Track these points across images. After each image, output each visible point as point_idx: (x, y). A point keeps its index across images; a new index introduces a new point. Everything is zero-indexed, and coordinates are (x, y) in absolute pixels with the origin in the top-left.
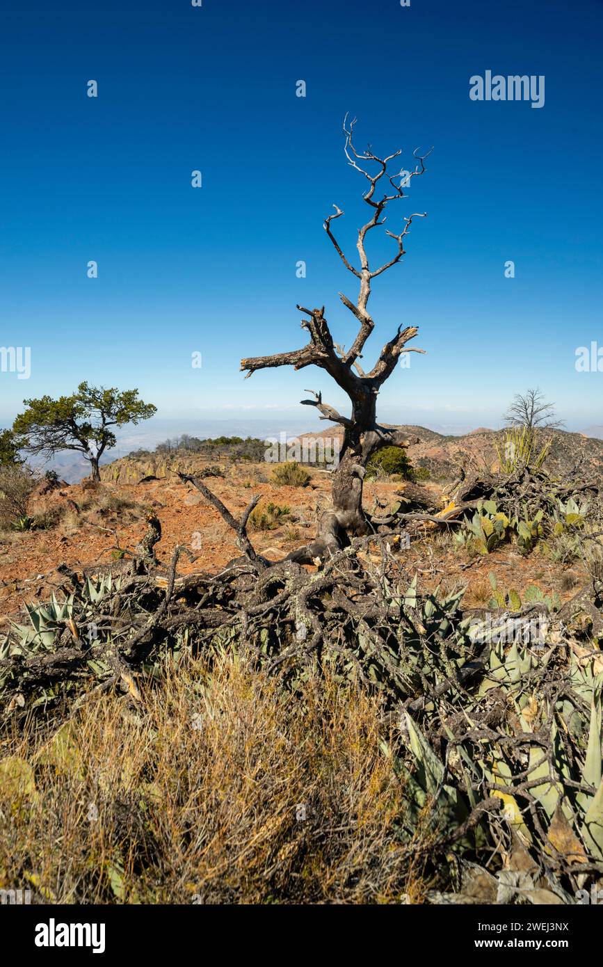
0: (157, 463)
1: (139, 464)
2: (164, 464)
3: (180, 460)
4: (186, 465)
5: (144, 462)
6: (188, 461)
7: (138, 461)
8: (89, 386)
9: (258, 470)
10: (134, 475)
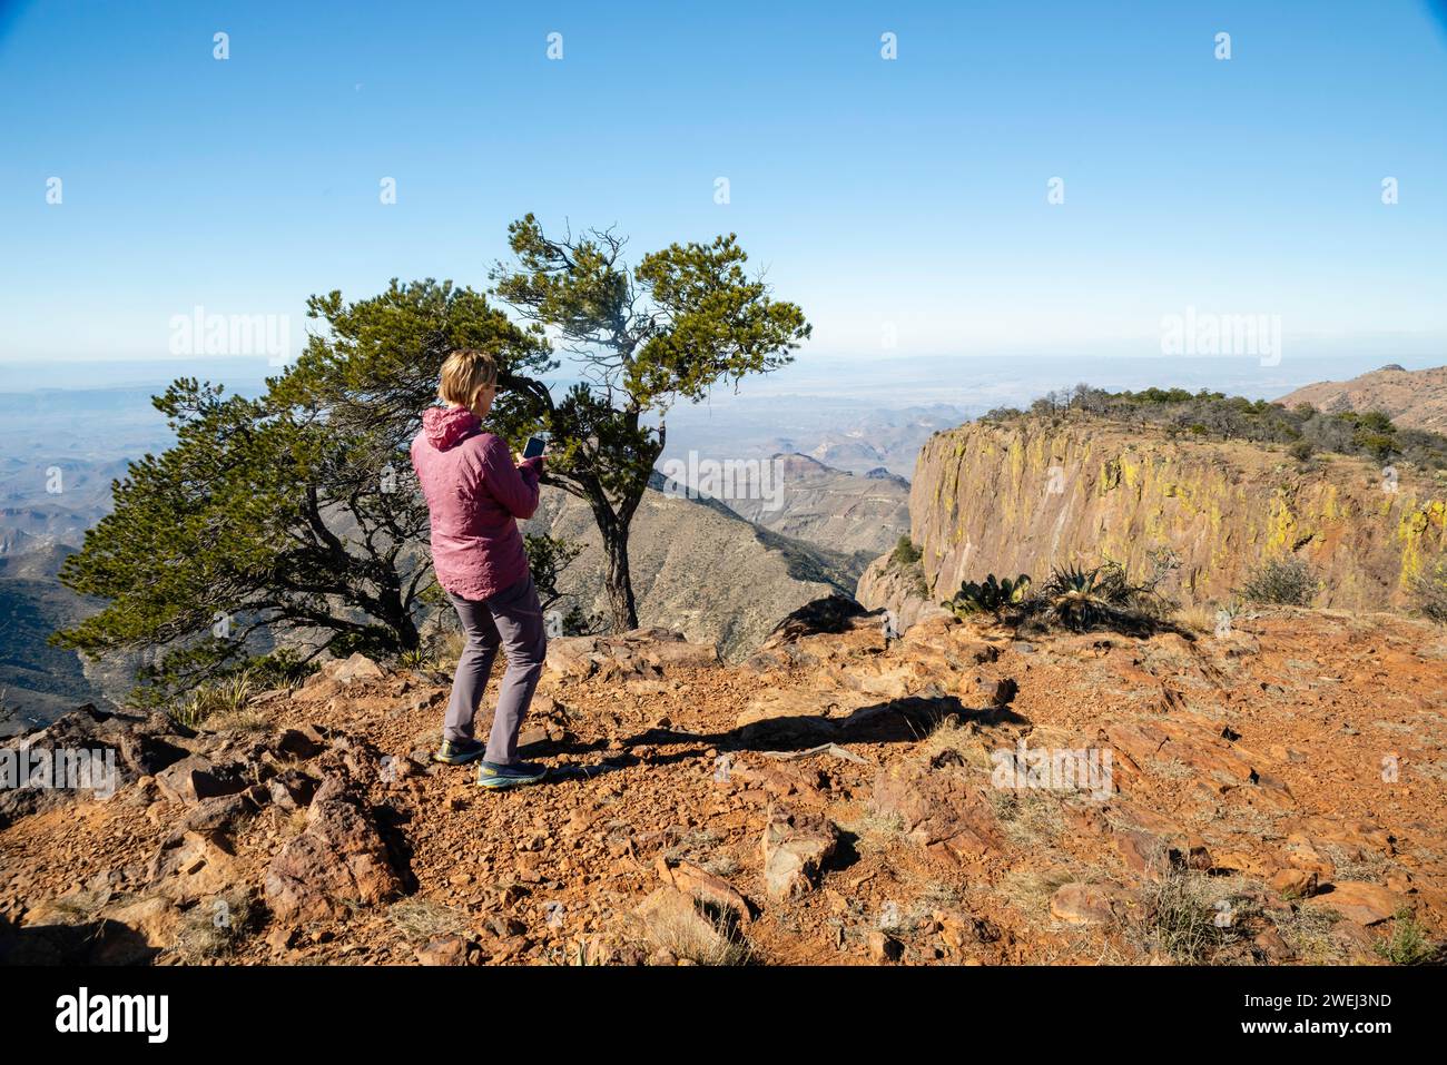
0: (1029, 432)
1: (999, 433)
2: (1042, 436)
3: (1070, 429)
4: (1081, 439)
5: (1007, 430)
6: (1085, 432)
7: (998, 427)
8: (551, 233)
9: (1222, 454)
10: (990, 451)
